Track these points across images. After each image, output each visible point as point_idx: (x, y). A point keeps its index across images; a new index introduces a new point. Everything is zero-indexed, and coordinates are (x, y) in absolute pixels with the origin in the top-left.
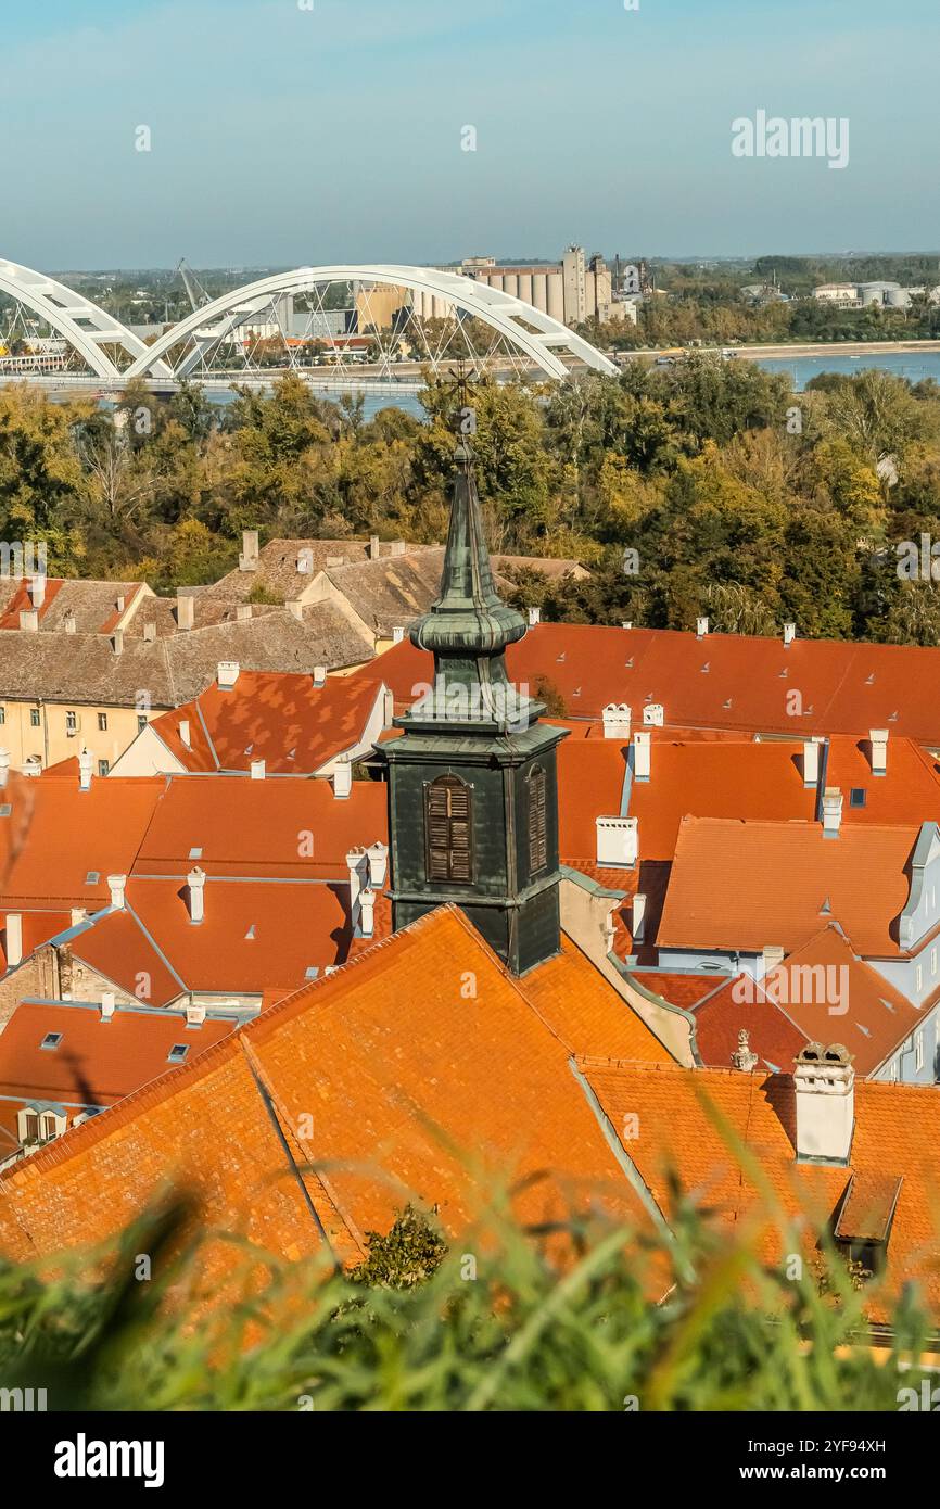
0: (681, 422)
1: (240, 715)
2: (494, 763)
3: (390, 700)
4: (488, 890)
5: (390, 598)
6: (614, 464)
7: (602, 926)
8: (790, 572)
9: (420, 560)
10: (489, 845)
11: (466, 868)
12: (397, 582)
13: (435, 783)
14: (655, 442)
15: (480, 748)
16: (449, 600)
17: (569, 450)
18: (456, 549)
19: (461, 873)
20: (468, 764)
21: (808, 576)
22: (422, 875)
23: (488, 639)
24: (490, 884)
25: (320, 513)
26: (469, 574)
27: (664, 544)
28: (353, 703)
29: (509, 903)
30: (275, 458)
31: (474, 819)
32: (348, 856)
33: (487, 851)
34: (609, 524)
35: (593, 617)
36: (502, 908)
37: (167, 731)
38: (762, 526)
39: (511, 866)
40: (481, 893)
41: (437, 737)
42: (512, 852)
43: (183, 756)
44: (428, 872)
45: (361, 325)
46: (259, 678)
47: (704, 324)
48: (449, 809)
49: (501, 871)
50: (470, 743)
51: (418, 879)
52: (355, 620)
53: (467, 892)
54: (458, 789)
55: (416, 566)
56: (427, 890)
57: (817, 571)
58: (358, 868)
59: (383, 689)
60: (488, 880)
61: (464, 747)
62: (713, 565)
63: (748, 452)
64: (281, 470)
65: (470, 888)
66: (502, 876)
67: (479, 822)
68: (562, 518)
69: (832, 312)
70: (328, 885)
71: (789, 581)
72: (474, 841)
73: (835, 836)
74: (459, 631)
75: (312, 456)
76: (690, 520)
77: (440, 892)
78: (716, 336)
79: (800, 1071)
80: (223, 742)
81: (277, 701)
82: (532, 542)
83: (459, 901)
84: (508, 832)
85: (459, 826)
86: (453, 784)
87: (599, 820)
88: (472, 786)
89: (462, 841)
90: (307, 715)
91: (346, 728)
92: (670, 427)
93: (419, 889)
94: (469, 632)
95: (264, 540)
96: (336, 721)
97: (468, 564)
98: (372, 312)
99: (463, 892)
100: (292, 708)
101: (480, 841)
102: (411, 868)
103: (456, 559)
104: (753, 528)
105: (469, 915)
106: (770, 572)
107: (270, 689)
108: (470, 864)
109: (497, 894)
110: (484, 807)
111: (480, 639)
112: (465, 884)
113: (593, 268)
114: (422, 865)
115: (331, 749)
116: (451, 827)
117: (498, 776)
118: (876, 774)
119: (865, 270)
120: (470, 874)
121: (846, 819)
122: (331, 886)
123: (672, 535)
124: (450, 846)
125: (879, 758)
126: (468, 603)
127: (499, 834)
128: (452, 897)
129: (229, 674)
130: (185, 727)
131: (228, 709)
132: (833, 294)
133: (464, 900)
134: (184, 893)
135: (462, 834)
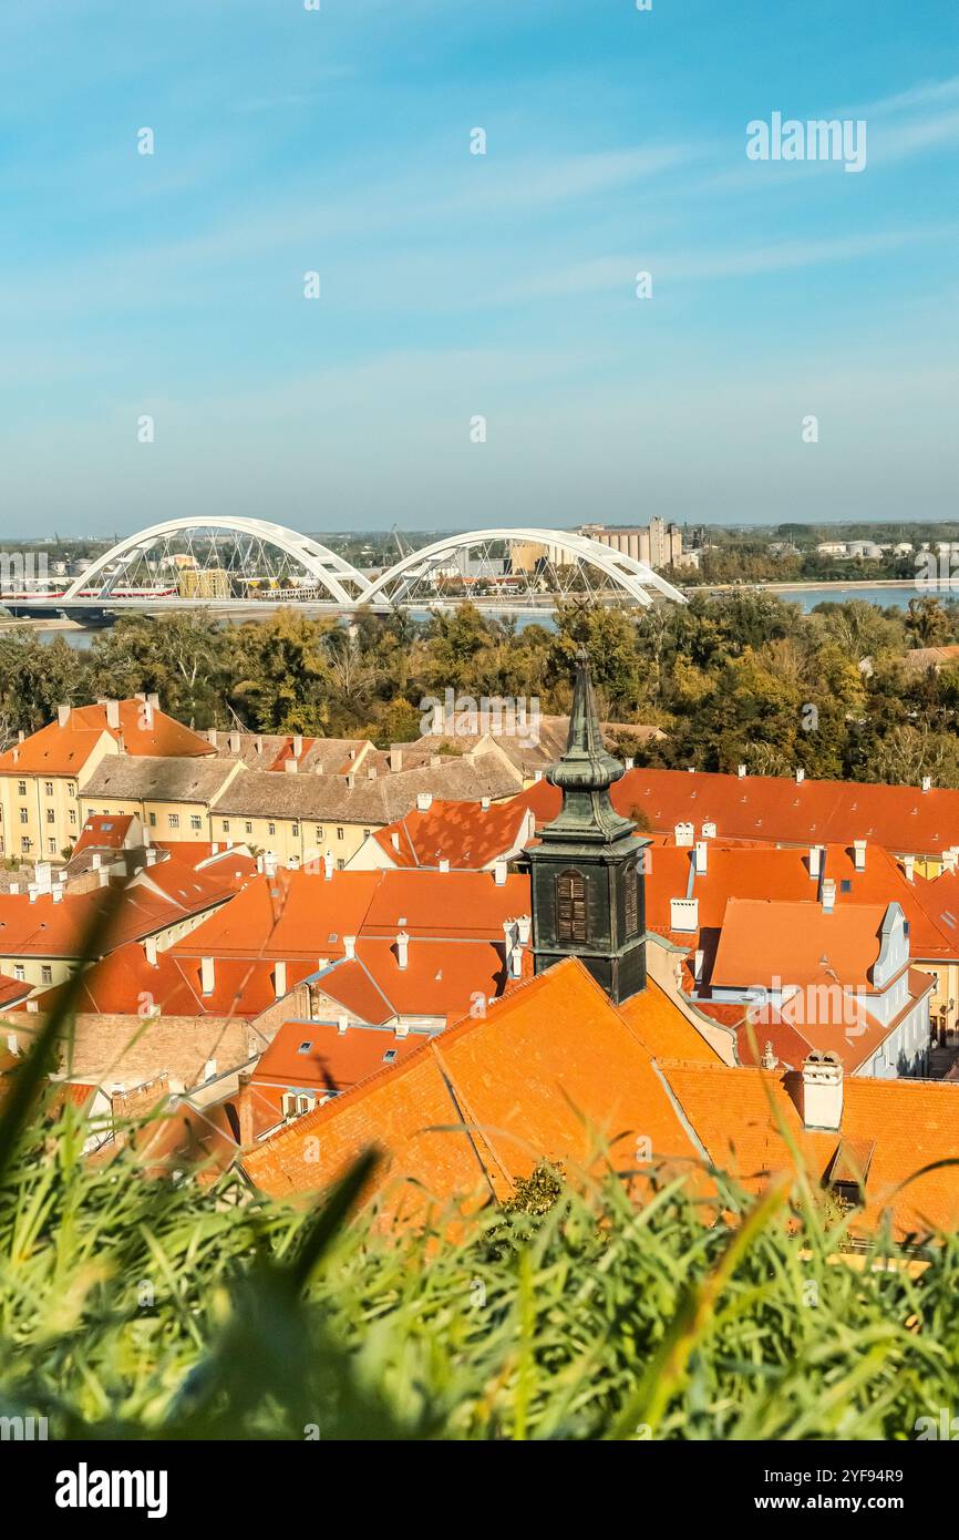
0: (728, 635)
1: (432, 830)
2: (602, 862)
3: (533, 820)
4: (598, 947)
5: (534, 752)
6: (683, 662)
7: (674, 972)
9: (552, 726)
10: (598, 917)
11: (584, 932)
13: (563, 875)
14: (711, 647)
15: (593, 852)
16: (573, 753)
17: (653, 652)
18: (577, 719)
19: (580, 935)
20: (584, 862)
22: (554, 937)
23: (598, 779)
24: (599, 943)
26: (586, 735)
27: (716, 716)
28: (507, 823)
29: (612, 956)
30: (457, 657)
31: (589, 899)
32: (504, 924)
33: (597, 921)
34: (680, 702)
35: (669, 765)
36: (607, 959)
37: (383, 840)
38: (782, 704)
39: (614, 931)
40: (593, 949)
41: (564, 845)
42: (614, 923)
43: (394, 857)
44: (558, 934)
45: (515, 569)
46: (445, 804)
47: (744, 569)
48: (572, 893)
49: (607, 935)
50: (587, 849)
51: (551, 940)
52: (510, 766)
53: (584, 949)
54: (578, 879)
55: (551, 730)
56: (557, 947)
58: (511, 932)
59: (528, 812)
60: (597, 940)
61: (582, 851)
62: (749, 730)
63: (773, 654)
64: (460, 665)
65: (586, 946)
66: (608, 938)
67: (592, 901)
68: (649, 698)
69: (829, 561)
70: (491, 943)
71: (801, 741)
72: (589, 914)
73: (830, 912)
74: (579, 774)
75: (481, 656)
76: (734, 700)
77: (565, 948)
78: (751, 577)
79: (807, 1069)
80: (421, 848)
81: (456, 820)
82: (628, 714)
83: (579, 954)
84: (611, 908)
85: (579, 904)
86: (575, 876)
87: (672, 901)
88: (588, 878)
89: (581, 914)
90: (477, 830)
91: (503, 838)
92: (720, 638)
93: (552, 946)
94: (586, 774)
96: (497, 833)
97: (585, 728)
98: (522, 561)
99: (581, 948)
100: (467, 825)
101: (592, 914)
102: (547, 931)
103: (577, 726)
104: (776, 706)
105: (586, 964)
106: (787, 735)
107: (452, 812)
108: (586, 929)
109: (604, 950)
110: (596, 891)
111: (593, 779)
112: (583, 943)
113: (669, 531)
114: (554, 930)
115: (494, 852)
116: (573, 905)
117: (605, 871)
118: (858, 870)
119: (851, 533)
120: (586, 936)
121: (838, 900)
122: (493, 944)
123: (722, 710)
124: (573, 918)
125: (860, 859)
126: (585, 755)
127: (606, 910)
128: (574, 952)
129: (425, 802)
130: (395, 837)
131: (424, 825)
132: (830, 549)
133: (582, 954)
134: (394, 948)
135: (581, 909)
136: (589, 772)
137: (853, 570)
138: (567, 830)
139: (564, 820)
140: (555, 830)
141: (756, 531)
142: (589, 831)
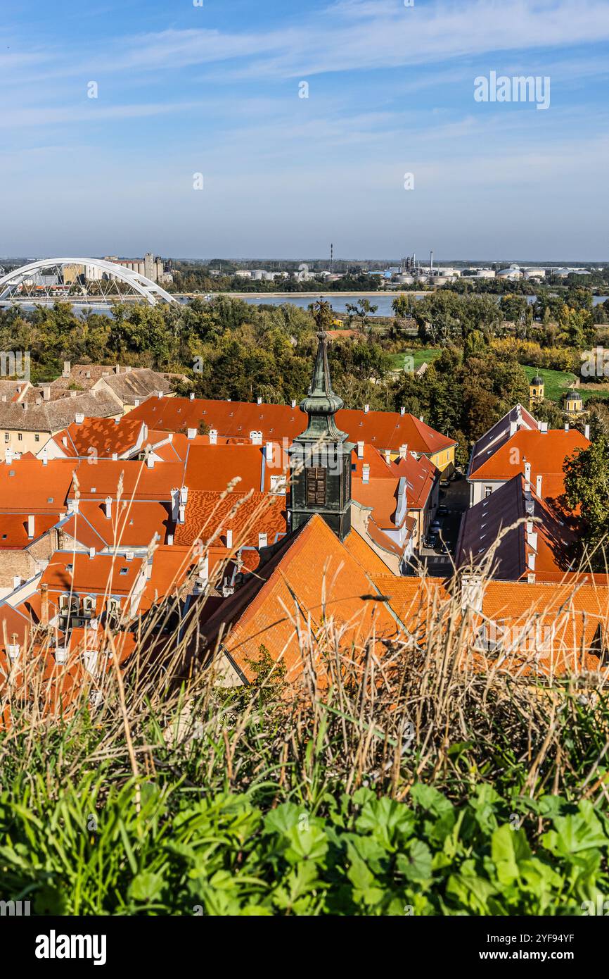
0: (217, 322)
1: (85, 435)
3: (146, 429)
4: (332, 508)
5: (128, 389)
6: (194, 337)
7: (364, 521)
8: (286, 380)
9: (138, 374)
10: (332, 490)
11: (323, 499)
12: (130, 382)
14: (207, 329)
16: (315, 393)
17: (173, 331)
18: (318, 373)
19: (320, 501)
21: (293, 382)
22: (304, 502)
23: (333, 408)
25: (79, 355)
27: (229, 368)
28: (131, 430)
29: (341, 513)
30: (60, 333)
31: (327, 479)
32: (171, 492)
33: (331, 492)
36: (337, 515)
37: (58, 440)
38: (267, 362)
39: (341, 498)
40: (329, 509)
42: (342, 493)
43: (64, 451)
44: (307, 500)
45: (65, 281)
46: (92, 420)
47: (199, 284)
48: (317, 476)
49: (337, 500)
51: (302, 504)
52: (115, 397)
53: (323, 509)
55: (136, 376)
56: (306, 508)
57: (296, 380)
58: (175, 497)
59: (144, 424)
60: (332, 504)
62: (256, 377)
63: (242, 334)
64: (63, 338)
65: (324, 507)
66: (338, 502)
67: (329, 481)
69: (247, 281)
70: (160, 503)
71: (286, 384)
72: (326, 488)
74: (321, 405)
75: (73, 333)
76: (239, 359)
77: (311, 508)
78: (204, 289)
79: (464, 577)
80: (79, 445)
81: (100, 429)
82: (163, 367)
83: (320, 512)
84: (341, 485)
85: (320, 482)
87: (271, 477)
88: (327, 466)
89: (322, 489)
90: (113, 435)
91: (130, 440)
92: (213, 324)
93: (303, 507)
94: (326, 406)
95: (72, 365)
96: (126, 437)
97: (324, 378)
98: (70, 276)
99: (321, 508)
100: (107, 432)
101: (329, 488)
102: (299, 499)
103: (318, 376)
104: (263, 363)
105: (324, 518)
106: (279, 380)
107: (98, 424)
108: (324, 497)
109: (335, 509)
111: (330, 408)
112: (322, 506)
113: (156, 262)
114: (303, 498)
115: (124, 448)
116: (317, 483)
119: (253, 265)
120: (325, 501)
121: (371, 476)
123: (232, 365)
124: (317, 490)
125: (361, 452)
126: (324, 394)
127: (337, 486)
128: (316, 510)
129: (80, 418)
130: (65, 439)
131: (80, 432)
132: (243, 274)
133: (322, 512)
134: (103, 507)
135: (321, 485)
136: (328, 404)
137: (259, 286)
138: (313, 439)
139: (309, 432)
140: (306, 438)
141: (197, 264)
142: (326, 439)
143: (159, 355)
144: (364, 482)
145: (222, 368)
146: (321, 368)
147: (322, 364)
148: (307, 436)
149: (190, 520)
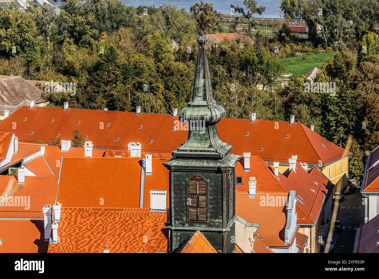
0: (92, 26)
2: (219, 170)
3: (17, 141)
4: (214, 225)
6: (68, 42)
8: (167, 88)
10: (215, 205)
11: (205, 216)
13: (191, 180)
14: (82, 33)
15: (212, 164)
16: (196, 101)
17: (46, 36)
18: (199, 80)
19: (202, 217)
20: (206, 171)
21: (174, 89)
22: (184, 218)
23: (215, 118)
24: (215, 222)
26: (205, 90)
27: (106, 75)
29: (224, 230)
31: (209, 194)
32: (43, 208)
33: (214, 208)
36: (220, 232)
38: (147, 68)
39: (225, 214)
40: (211, 226)
41: (192, 160)
42: (225, 208)
44: (187, 217)
48: (198, 191)
49: (220, 216)
50: (207, 162)
51: (183, 221)
53: (205, 226)
54: (201, 182)
55: (6, 84)
56: (187, 225)
57: (177, 87)
58: (47, 214)
59: (14, 137)
60: (214, 221)
61: (205, 164)
62: (134, 84)
63: (120, 38)
65: (206, 224)
66: (221, 219)
67: (210, 196)
70: (31, 221)
71: (167, 91)
72: (208, 204)
74: (202, 115)
76: (116, 66)
77: (192, 226)
83: (202, 230)
84: (224, 200)
85: (202, 198)
86: (199, 180)
87: (151, 192)
88: (208, 181)
89: (203, 204)
92: (89, 27)
93: (183, 225)
94: (207, 115)
97: (204, 86)
99: (202, 226)
101: (211, 204)
102: (180, 216)
103: (199, 84)
104: (142, 70)
105: (205, 235)
106: (159, 87)
108: (206, 214)
109: (218, 226)
110: (213, 189)
111: (211, 118)
112: (203, 222)
114: (184, 215)
116: (198, 198)
117: (220, 176)
118: (246, 171)
120: (207, 218)
121: (258, 189)
122: (33, 221)
123: (108, 72)
124: (198, 206)
125: (247, 164)
126: (205, 103)
127: (220, 201)
133: (204, 229)
135: (203, 201)
136: (209, 114)
138: (194, 151)
139: (190, 144)
140: (186, 151)
142: (208, 151)
143: (31, 61)
144: (250, 197)
145: (98, 75)
146: (201, 75)
147: (202, 71)
148: (187, 148)
149: (64, 239)
